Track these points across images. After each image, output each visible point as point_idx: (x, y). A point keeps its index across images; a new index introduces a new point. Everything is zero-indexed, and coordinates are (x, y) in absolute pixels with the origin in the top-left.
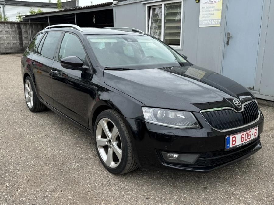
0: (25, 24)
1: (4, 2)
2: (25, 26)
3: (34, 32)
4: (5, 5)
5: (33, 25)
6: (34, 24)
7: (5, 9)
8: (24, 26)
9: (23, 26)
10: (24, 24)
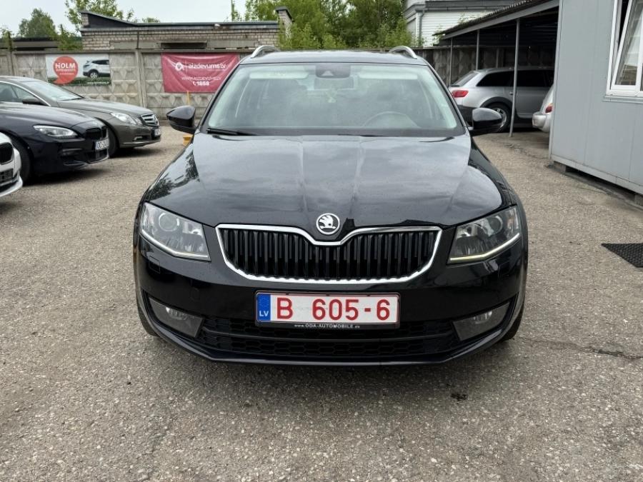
0: (443, 50)
1: (424, 7)
2: (443, 54)
3: (461, 68)
4: (426, 11)
5: (461, 53)
6: (463, 50)
7: (423, 20)
8: (441, 56)
9: (439, 58)
10: (441, 52)
